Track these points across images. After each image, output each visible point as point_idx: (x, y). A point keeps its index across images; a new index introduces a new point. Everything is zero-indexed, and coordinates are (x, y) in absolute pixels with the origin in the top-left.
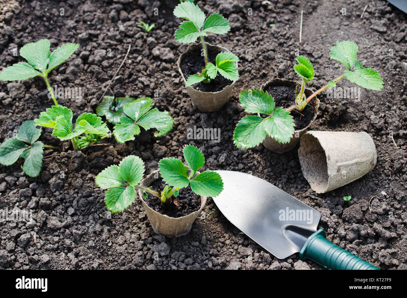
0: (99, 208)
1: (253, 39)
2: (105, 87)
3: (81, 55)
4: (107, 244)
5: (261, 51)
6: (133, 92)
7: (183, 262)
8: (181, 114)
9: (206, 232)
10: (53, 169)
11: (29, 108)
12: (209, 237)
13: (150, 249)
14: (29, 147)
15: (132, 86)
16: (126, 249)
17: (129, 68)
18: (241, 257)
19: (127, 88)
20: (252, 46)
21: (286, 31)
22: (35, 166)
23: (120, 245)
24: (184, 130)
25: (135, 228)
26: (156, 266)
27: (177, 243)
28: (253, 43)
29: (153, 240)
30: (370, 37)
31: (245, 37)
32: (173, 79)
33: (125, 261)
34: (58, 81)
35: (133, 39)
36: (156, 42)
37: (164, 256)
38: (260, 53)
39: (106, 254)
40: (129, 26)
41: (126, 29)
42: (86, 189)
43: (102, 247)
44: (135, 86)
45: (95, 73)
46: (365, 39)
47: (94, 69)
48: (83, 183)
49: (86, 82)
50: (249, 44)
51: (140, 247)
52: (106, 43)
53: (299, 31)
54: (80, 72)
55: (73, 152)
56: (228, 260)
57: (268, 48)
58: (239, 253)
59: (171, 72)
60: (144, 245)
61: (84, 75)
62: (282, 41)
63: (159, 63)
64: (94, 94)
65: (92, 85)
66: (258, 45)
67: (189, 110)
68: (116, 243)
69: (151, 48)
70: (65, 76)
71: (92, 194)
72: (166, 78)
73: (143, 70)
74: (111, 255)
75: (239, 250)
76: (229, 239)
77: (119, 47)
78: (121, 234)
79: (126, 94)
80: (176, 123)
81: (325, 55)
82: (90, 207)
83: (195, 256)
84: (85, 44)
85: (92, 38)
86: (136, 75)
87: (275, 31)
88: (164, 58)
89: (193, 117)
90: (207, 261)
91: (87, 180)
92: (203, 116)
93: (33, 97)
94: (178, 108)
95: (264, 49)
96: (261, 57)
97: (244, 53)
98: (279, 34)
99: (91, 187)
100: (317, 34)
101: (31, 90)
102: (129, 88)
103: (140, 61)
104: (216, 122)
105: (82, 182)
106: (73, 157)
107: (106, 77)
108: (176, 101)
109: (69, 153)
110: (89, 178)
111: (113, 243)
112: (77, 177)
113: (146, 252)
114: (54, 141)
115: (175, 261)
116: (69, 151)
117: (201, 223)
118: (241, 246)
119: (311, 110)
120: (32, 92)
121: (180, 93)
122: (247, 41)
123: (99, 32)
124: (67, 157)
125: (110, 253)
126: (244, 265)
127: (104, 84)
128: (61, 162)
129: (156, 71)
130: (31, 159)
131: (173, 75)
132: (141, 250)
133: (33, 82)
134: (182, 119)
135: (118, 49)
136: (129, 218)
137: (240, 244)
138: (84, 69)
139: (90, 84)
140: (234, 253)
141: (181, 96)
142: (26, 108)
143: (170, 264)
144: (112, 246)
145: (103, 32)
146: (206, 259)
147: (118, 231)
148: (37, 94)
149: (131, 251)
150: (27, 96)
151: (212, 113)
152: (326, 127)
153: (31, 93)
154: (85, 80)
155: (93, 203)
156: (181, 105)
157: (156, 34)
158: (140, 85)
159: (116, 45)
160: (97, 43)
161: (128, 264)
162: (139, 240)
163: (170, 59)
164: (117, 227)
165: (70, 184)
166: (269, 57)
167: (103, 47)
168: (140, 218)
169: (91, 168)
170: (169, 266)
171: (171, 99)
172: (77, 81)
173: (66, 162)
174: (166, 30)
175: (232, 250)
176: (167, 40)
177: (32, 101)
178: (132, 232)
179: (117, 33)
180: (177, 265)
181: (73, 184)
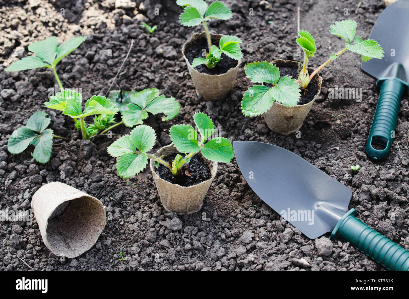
0: (109, 192)
1: (254, 35)
2: (111, 83)
3: (86, 55)
4: (119, 223)
5: (262, 44)
6: (138, 87)
7: (196, 235)
8: (187, 104)
9: (217, 209)
10: (63, 156)
11: (37, 104)
12: (221, 213)
13: (162, 225)
14: (39, 136)
15: (138, 82)
16: (138, 226)
17: (134, 66)
18: (253, 229)
19: (133, 84)
20: (253, 41)
21: (285, 27)
22: (45, 153)
23: (132, 223)
24: (190, 119)
25: (146, 208)
26: (169, 241)
27: (189, 219)
28: (254, 38)
29: (165, 217)
30: (365, 29)
31: (245, 34)
32: (177, 74)
33: (137, 237)
34: (65, 79)
35: (136, 40)
36: (159, 41)
37: (176, 231)
38: (261, 46)
39: (118, 233)
40: (132, 28)
41: (130, 31)
42: (96, 175)
43: (114, 227)
44: (141, 82)
45: (101, 71)
46: (361, 31)
47: (100, 66)
48: (93, 169)
49: (92, 80)
50: (249, 39)
51: (152, 224)
52: (111, 44)
53: (297, 26)
54: (86, 71)
55: (82, 140)
56: (241, 231)
57: (268, 41)
58: (251, 226)
59: (175, 67)
60: (156, 222)
61: (90, 73)
62: (281, 35)
63: (163, 60)
64: (100, 89)
65: (98, 82)
66: (258, 40)
67: (194, 100)
68: (128, 222)
69: (154, 47)
70: (72, 74)
71: (102, 179)
72: (170, 73)
73: (148, 67)
74: (124, 233)
75: (251, 223)
76: (240, 213)
77: (124, 47)
78: (133, 214)
79: (131, 88)
80: (182, 112)
81: (323, 46)
82: (100, 191)
83: (208, 229)
84: (90, 46)
85: (96, 40)
86: (140, 71)
87: (274, 27)
88: (167, 56)
89: (199, 106)
90: (220, 233)
91: (97, 167)
92: (208, 104)
93: (40, 94)
94: (183, 99)
95: (265, 43)
96: (262, 50)
97: (245, 46)
98: (278, 30)
99: (100, 173)
100: (314, 28)
101: (38, 88)
102: (135, 84)
103: (144, 60)
104: (221, 110)
105: (91, 167)
106: (82, 144)
107: (112, 74)
108: (181, 93)
109: (78, 142)
110: (99, 164)
111: (125, 222)
112: (87, 164)
113: (158, 229)
114: (63, 131)
115: (188, 235)
116: (78, 140)
117: (212, 201)
118: (252, 219)
119: (314, 87)
120: (40, 89)
121: (184, 85)
122: (248, 37)
123: (103, 35)
124: (76, 145)
125: (122, 231)
126: (257, 235)
127: (110, 81)
128: (70, 150)
129: (160, 67)
130: (41, 146)
131: (177, 70)
132: (154, 227)
133: (40, 81)
134: (188, 108)
135: (122, 49)
136: (140, 199)
137: (251, 217)
138: (89, 68)
139: (96, 81)
140: (246, 226)
141: (185, 88)
142: (34, 104)
143: (183, 238)
144: (124, 224)
145: (107, 35)
146: (219, 232)
147: (129, 212)
148: (44, 91)
149: (143, 228)
150: (35, 93)
151: (216, 101)
152: (329, 109)
153: (39, 91)
154: (91, 77)
155: (103, 187)
156: (187, 96)
157: (159, 34)
158: (145, 80)
159: (120, 46)
160: (102, 45)
161: (141, 240)
162: (151, 218)
163: (174, 56)
164: (129, 208)
165: (80, 171)
166: (270, 49)
167: (107, 47)
168: (150, 199)
169: (100, 156)
170: (182, 239)
171: (176, 91)
172: (84, 79)
173: (75, 150)
174: (168, 31)
175: (244, 223)
176: (169, 39)
177: (39, 98)
178: (143, 212)
179: (121, 35)
180: (190, 238)
181: (83, 171)
